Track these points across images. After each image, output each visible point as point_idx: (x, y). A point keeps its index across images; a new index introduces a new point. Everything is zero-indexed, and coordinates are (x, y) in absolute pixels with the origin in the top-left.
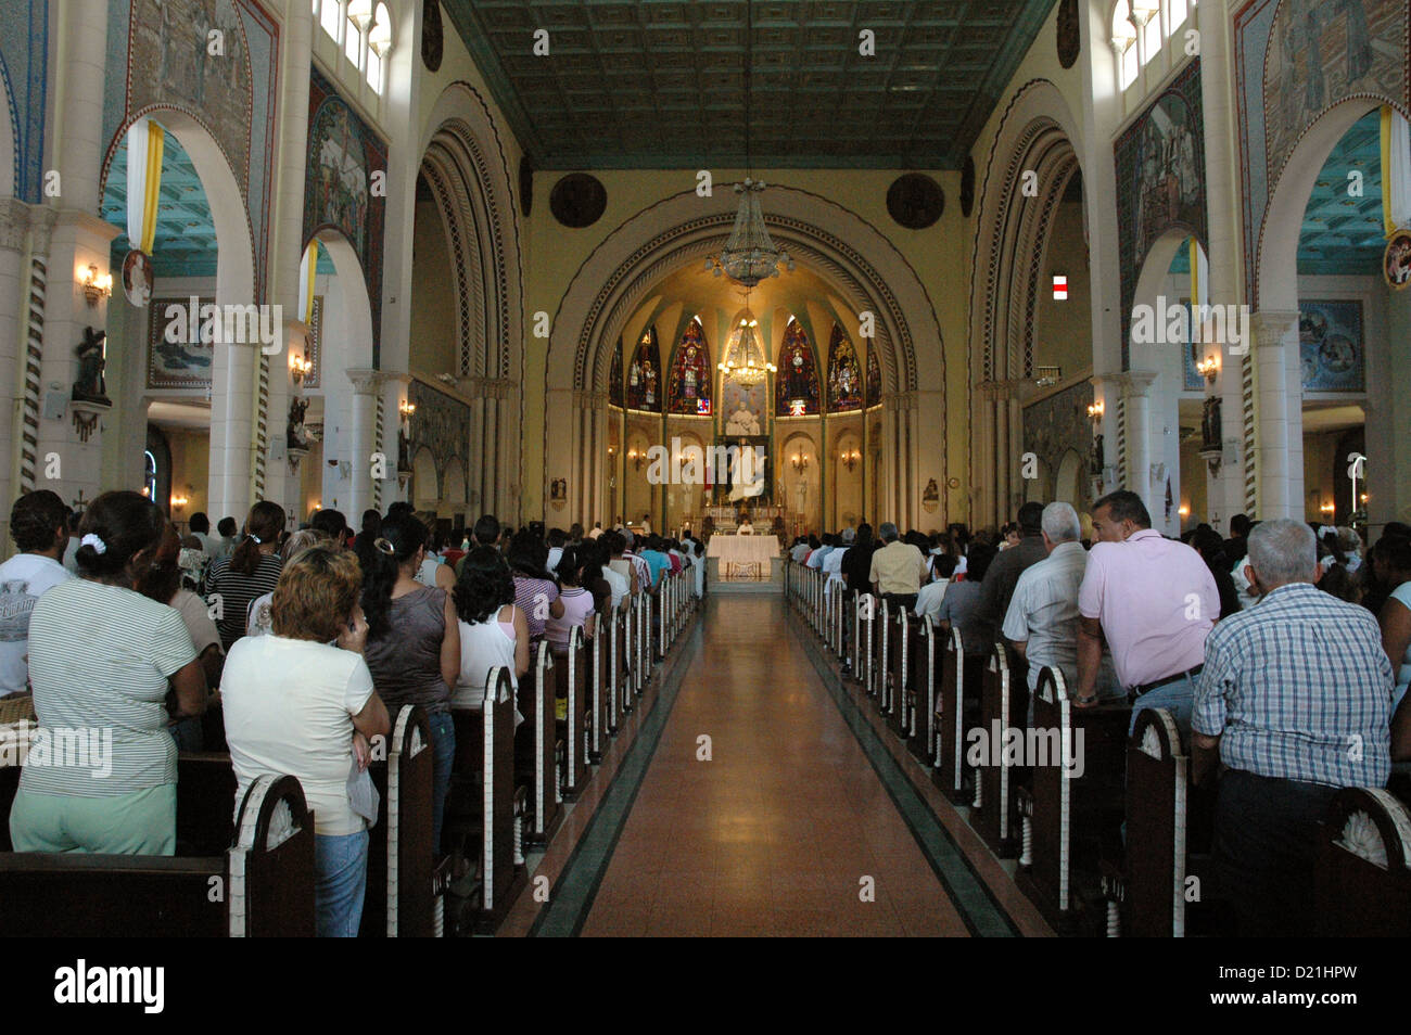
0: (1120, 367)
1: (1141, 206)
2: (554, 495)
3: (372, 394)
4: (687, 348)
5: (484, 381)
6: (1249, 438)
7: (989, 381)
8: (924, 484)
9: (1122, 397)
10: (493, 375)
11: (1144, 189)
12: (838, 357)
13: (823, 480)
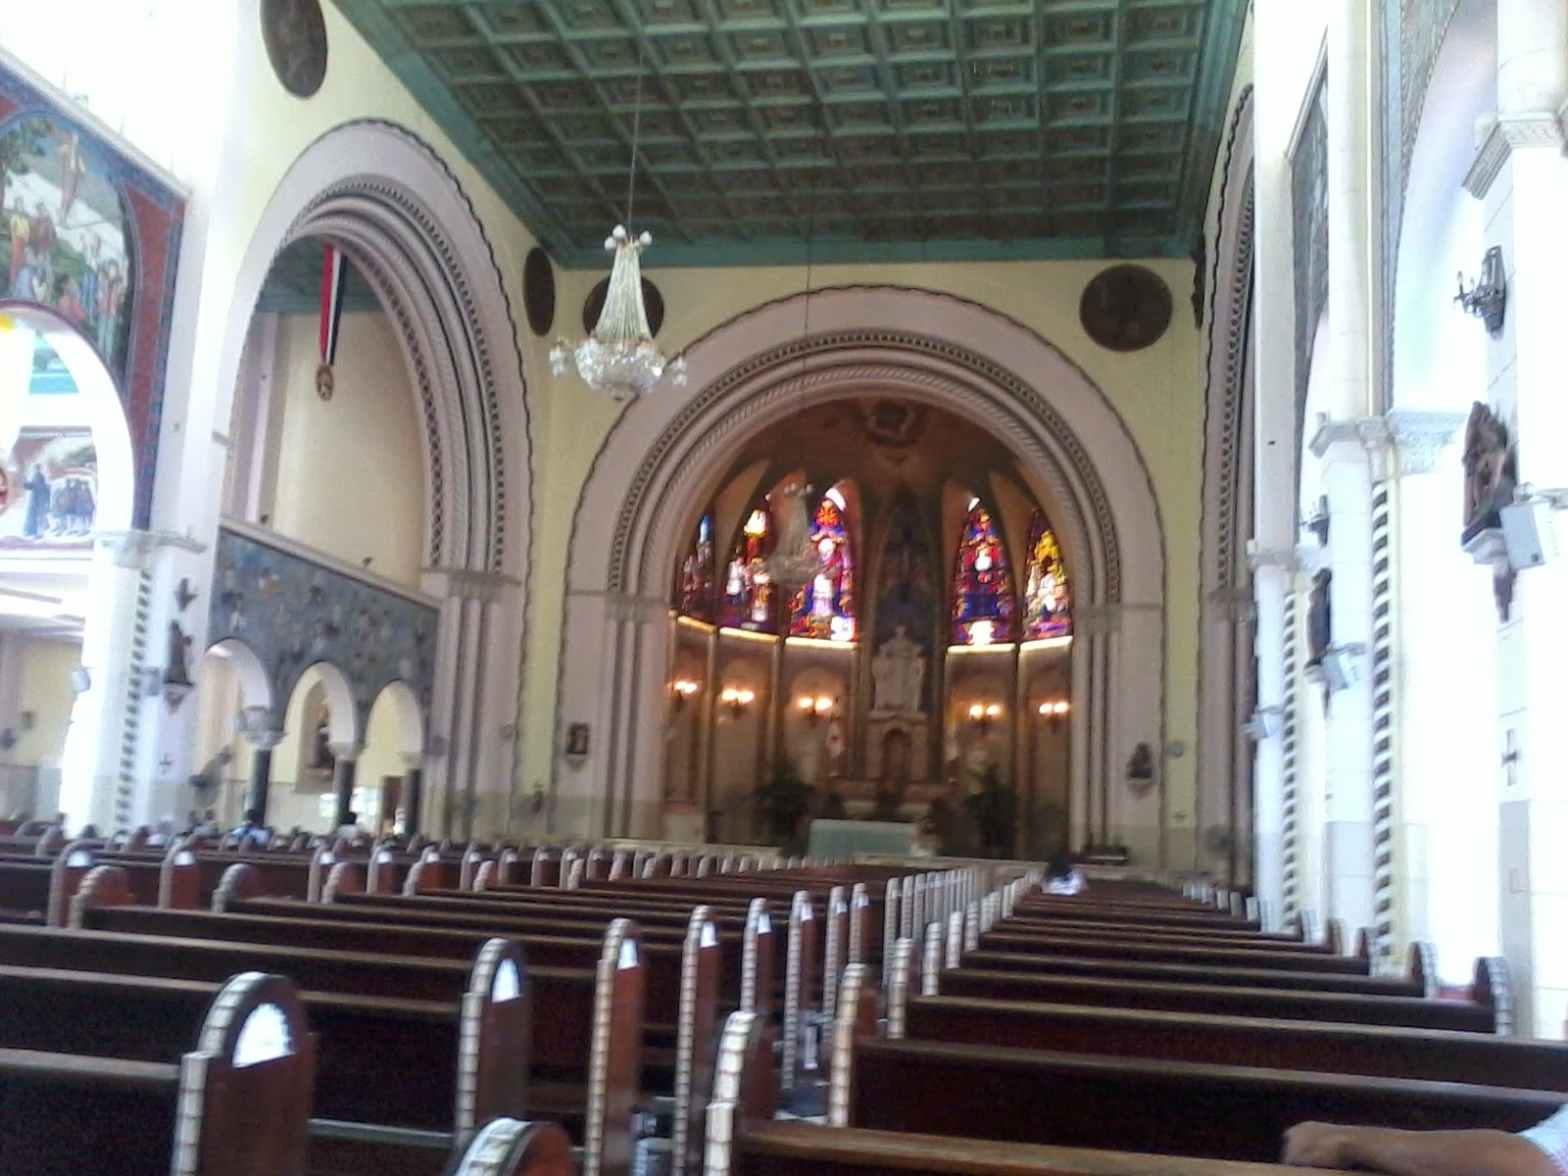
2: (572, 749)
3: (134, 567)
4: (818, 542)
5: (463, 577)
6: (1382, 644)
7: (1225, 588)
9: (1292, 592)
10: (478, 564)
12: (1041, 557)
13: (1014, 744)
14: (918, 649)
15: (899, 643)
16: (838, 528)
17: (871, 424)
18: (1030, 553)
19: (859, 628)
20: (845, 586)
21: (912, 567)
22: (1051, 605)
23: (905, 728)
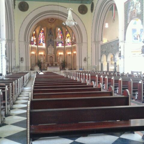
0: (124, 40)
1: (129, 13)
2: (21, 60)
4: (41, 34)
7: (95, 41)
8: (84, 58)
9: (124, 45)
10: (10, 39)
11: (130, 11)
12: (67, 36)
13: (65, 57)
14: (53, 47)
15: (51, 46)
16: (43, 33)
17: (49, 21)
18: (66, 36)
19: (46, 44)
20: (44, 40)
21: (51, 37)
22: (69, 42)
23: (52, 56)
